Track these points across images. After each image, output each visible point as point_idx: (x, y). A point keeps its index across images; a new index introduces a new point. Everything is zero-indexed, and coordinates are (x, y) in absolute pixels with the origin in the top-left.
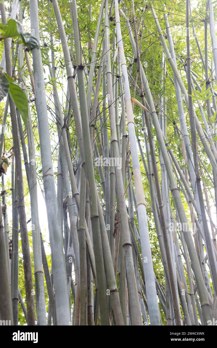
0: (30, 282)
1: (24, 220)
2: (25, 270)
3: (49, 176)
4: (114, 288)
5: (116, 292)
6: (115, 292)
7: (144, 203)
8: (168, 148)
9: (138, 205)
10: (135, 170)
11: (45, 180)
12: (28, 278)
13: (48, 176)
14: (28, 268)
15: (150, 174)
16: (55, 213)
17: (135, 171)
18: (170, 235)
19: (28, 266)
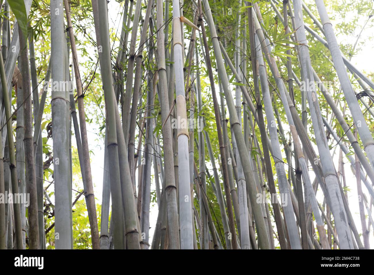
0: (35, 228)
1: (30, 155)
2: (29, 214)
3: (59, 99)
4: (133, 229)
5: (135, 233)
6: (133, 234)
7: (185, 133)
8: (241, 85)
9: (178, 136)
10: (178, 96)
11: (53, 104)
12: (33, 224)
13: (57, 99)
14: (33, 211)
15: (224, 121)
16: (63, 142)
17: (178, 98)
18: (243, 187)
19: (32, 209)
